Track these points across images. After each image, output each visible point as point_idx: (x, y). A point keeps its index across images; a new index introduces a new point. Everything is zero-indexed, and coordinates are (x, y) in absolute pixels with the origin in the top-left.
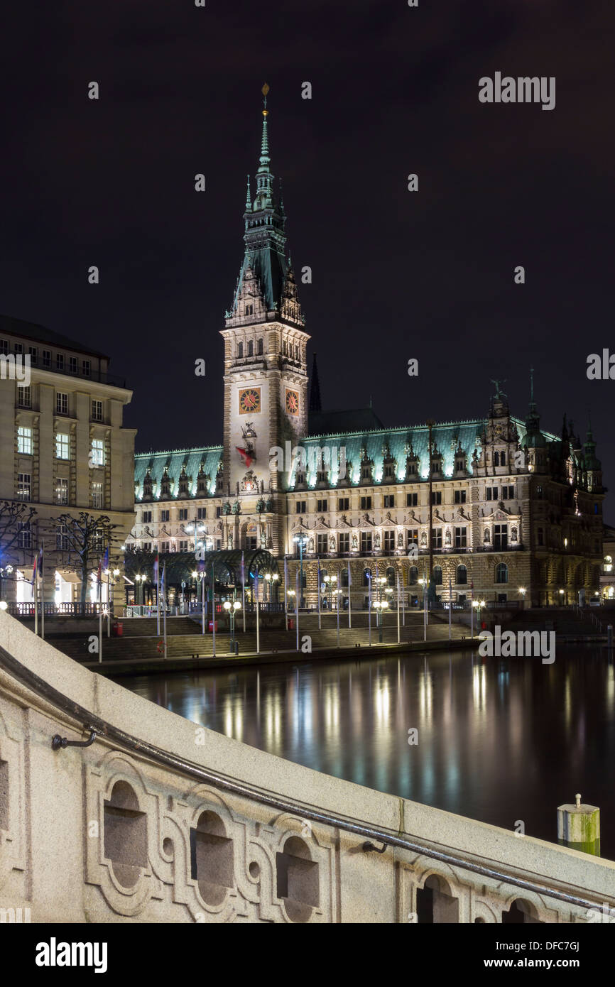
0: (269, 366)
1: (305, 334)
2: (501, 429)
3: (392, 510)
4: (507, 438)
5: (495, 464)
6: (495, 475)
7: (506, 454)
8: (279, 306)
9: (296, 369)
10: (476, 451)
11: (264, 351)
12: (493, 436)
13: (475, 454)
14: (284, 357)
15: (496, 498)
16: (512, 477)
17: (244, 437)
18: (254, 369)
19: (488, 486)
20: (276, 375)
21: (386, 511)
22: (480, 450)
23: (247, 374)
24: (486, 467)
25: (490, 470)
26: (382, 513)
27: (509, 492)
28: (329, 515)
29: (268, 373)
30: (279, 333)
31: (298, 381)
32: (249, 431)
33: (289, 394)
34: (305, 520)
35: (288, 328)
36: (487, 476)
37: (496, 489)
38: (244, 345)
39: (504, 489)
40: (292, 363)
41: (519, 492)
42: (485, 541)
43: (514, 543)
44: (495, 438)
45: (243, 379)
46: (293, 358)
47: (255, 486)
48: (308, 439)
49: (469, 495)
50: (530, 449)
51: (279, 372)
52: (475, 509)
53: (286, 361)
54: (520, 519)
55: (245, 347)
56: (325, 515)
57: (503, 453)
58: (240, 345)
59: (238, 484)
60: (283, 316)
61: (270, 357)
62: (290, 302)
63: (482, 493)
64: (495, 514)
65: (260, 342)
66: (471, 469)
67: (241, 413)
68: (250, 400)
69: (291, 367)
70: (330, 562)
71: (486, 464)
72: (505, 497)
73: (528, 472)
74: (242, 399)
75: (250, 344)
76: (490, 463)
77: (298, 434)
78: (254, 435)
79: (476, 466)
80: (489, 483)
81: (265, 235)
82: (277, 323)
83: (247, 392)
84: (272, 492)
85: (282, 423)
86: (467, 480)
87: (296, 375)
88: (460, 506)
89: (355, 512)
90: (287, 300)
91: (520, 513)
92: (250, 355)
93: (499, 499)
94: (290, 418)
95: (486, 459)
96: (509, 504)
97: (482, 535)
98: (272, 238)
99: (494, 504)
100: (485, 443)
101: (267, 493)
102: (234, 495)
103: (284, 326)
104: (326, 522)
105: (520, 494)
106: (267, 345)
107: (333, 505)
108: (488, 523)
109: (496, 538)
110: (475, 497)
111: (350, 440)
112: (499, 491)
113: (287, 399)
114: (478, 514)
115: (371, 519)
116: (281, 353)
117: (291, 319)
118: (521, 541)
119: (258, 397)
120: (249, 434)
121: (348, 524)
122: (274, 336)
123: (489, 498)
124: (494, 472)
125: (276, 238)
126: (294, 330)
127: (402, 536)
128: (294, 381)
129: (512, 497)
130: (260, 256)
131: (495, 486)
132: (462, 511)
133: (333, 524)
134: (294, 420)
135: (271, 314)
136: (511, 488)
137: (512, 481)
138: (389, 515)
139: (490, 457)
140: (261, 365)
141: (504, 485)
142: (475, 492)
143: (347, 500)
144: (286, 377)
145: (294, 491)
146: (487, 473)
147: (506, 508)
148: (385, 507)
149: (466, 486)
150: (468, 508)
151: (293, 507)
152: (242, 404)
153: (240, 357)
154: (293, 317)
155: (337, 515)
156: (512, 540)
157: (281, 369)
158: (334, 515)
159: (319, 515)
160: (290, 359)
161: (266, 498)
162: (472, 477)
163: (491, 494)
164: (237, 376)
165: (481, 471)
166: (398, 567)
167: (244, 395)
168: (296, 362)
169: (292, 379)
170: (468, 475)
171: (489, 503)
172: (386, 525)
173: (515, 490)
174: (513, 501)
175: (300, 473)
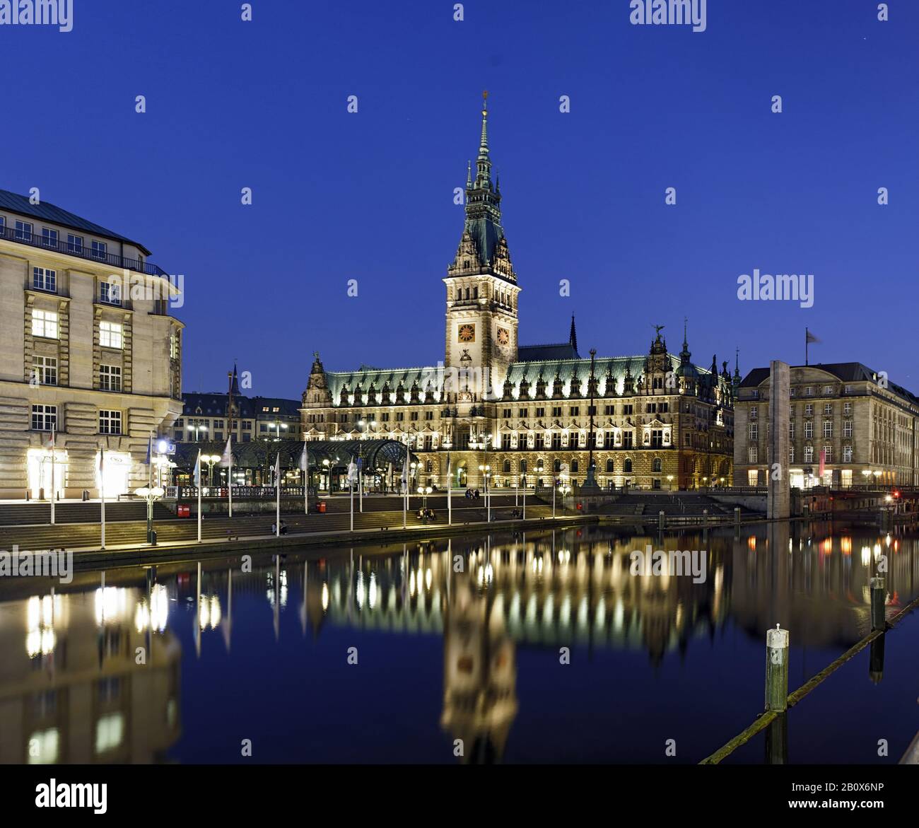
0: (482, 307)
1: (516, 287)
2: (659, 362)
3: (576, 418)
4: (664, 368)
5: (654, 387)
6: (654, 395)
7: (663, 380)
8: (492, 263)
9: (507, 312)
10: (640, 377)
11: (479, 296)
12: (653, 367)
13: (639, 379)
14: (495, 302)
15: (654, 411)
16: (666, 397)
17: (462, 360)
18: (469, 309)
19: (648, 402)
20: (488, 315)
21: (572, 418)
22: (643, 377)
23: (464, 313)
24: (647, 388)
25: (650, 391)
26: (569, 419)
27: (664, 408)
28: (529, 420)
29: (481, 313)
30: (492, 284)
31: (509, 321)
32: (465, 356)
33: (500, 331)
34: (510, 423)
35: (499, 280)
36: (648, 395)
37: (654, 405)
38: (462, 291)
39: (661, 405)
40: (503, 307)
41: (671, 407)
42: (645, 442)
43: (667, 444)
44: (655, 368)
45: (461, 316)
46: (505, 304)
47: (470, 397)
48: (516, 365)
49: (634, 408)
50: (680, 377)
51: (491, 313)
52: (639, 418)
53: (497, 305)
54: (672, 427)
55: (463, 292)
56: (525, 419)
57: (660, 379)
58: (460, 291)
59: (456, 395)
60: (495, 271)
61: (483, 301)
62: (502, 262)
63: (644, 407)
64: (653, 422)
65: (476, 290)
66: (636, 390)
67: (459, 342)
68: (467, 333)
69: (501, 310)
70: (528, 454)
71: (647, 386)
72: (661, 411)
73: (679, 393)
74: (460, 332)
75: (468, 290)
76: (650, 386)
77: (508, 360)
78: (470, 359)
79: (640, 387)
80: (647, 400)
81: (482, 208)
82: (491, 276)
83: (465, 326)
84: (483, 401)
85: (493, 351)
86: (633, 398)
87: (506, 317)
88: (628, 416)
89: (548, 419)
90: (499, 259)
91: (672, 422)
92: (468, 299)
93: (657, 412)
94: (500, 348)
95: (648, 383)
96: (664, 415)
97: (643, 437)
98: (489, 212)
99: (652, 415)
100: (647, 371)
101: (479, 402)
102: (452, 403)
103: (497, 278)
104: (526, 425)
105: (672, 409)
106: (481, 292)
107: (532, 412)
108: (648, 429)
109: (654, 441)
110: (639, 410)
111: (549, 366)
112: (657, 406)
113: (498, 333)
114: (640, 423)
115: (560, 424)
116: (493, 299)
117: (502, 274)
118: (672, 442)
119: (473, 331)
120: (465, 358)
121: (543, 426)
122: (486, 285)
123: (649, 412)
124: (653, 392)
125: (492, 211)
126: (505, 283)
127: (584, 437)
128: (505, 321)
129: (666, 411)
130: (477, 224)
131: (654, 402)
132: (629, 420)
133: (532, 426)
134: (505, 349)
135: (485, 269)
136: (666, 404)
137: (667, 399)
138: (574, 421)
139: (651, 381)
140: (475, 307)
141: (661, 402)
142: (639, 407)
143: (543, 409)
144: (497, 317)
145: (502, 401)
146: (648, 393)
147: (662, 418)
148: (572, 415)
149: (631, 401)
150: (634, 418)
151: (501, 413)
152: (460, 335)
153: (460, 299)
154: (505, 273)
155: (535, 419)
156: (665, 441)
157: (493, 311)
158: (532, 420)
159: (521, 419)
160: (501, 305)
161: (478, 405)
162: (637, 395)
163: (651, 408)
164: (456, 313)
165: (644, 392)
166: (581, 459)
167: (462, 329)
168: (507, 307)
169: (503, 319)
170: (634, 394)
171: (648, 414)
172: (571, 428)
173: (668, 406)
174: (666, 413)
175: (507, 389)
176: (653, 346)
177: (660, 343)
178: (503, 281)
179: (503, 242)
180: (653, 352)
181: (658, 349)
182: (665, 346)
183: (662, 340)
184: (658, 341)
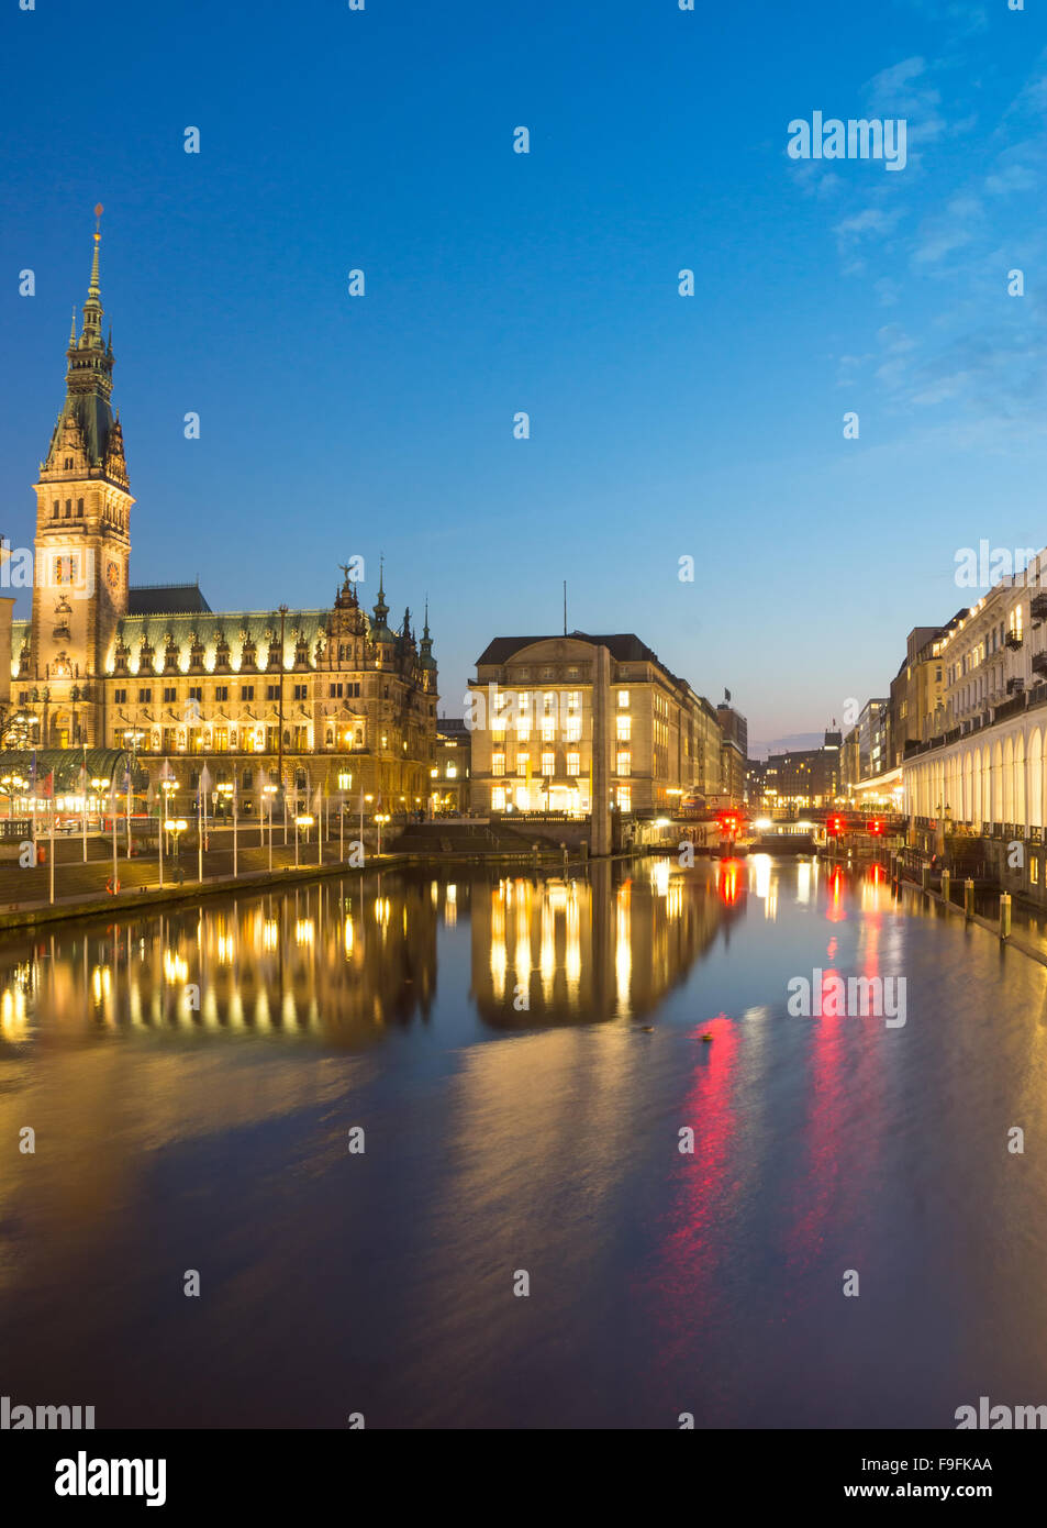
0: (90, 530)
1: (130, 498)
2: (348, 620)
3: (224, 704)
4: (354, 630)
5: (340, 658)
6: (340, 671)
7: (353, 647)
8: (104, 463)
9: (119, 537)
10: (320, 642)
11: (85, 513)
12: (339, 627)
13: (318, 646)
14: (107, 522)
15: (340, 695)
16: (358, 673)
17: (58, 611)
18: (72, 533)
19: (332, 681)
20: (98, 542)
21: (218, 704)
22: (324, 641)
23: (63, 538)
24: (331, 661)
25: (335, 664)
26: (214, 706)
27: (354, 690)
28: (153, 707)
29: (89, 538)
30: (102, 493)
31: (120, 551)
32: (63, 605)
33: (111, 565)
34: (125, 711)
35: (112, 488)
36: (331, 671)
37: (340, 686)
38: (60, 504)
39: (350, 686)
40: (115, 530)
41: (365, 690)
42: (328, 742)
43: (358, 746)
44: (341, 630)
45: (59, 544)
46: (117, 524)
47: (69, 670)
48: (131, 619)
49: (311, 690)
50: (378, 644)
51: (101, 538)
52: (318, 706)
53: (109, 527)
54: (366, 719)
55: (62, 507)
56: (148, 706)
57: (349, 647)
58: (56, 504)
59: (48, 666)
60: (108, 474)
61: (91, 521)
62: (116, 460)
63: (326, 689)
64: (339, 713)
65: (81, 503)
66: (314, 663)
69: (113, 533)
71: (330, 657)
72: (350, 695)
73: (375, 669)
75: (69, 503)
76: (335, 656)
77: (118, 611)
78: (69, 610)
79: (319, 659)
80: (333, 678)
81: (90, 379)
82: (102, 482)
84: (88, 677)
85: (102, 598)
86: (310, 674)
87: (120, 544)
88: (301, 702)
89: (183, 704)
90: (113, 456)
91: (365, 713)
92: (68, 516)
93: (344, 697)
94: (110, 593)
95: (331, 652)
96: (354, 702)
97: (325, 735)
98: (100, 384)
99: (337, 702)
100: (330, 634)
101: (82, 678)
102: (42, 679)
103: (109, 486)
104: (149, 715)
105: (366, 692)
106: (88, 507)
107: (158, 695)
108: (331, 722)
109: (340, 739)
110: (318, 693)
112: (344, 688)
113: (109, 571)
114: (321, 712)
115: (201, 713)
116: (103, 517)
117: (116, 479)
118: (366, 743)
120: (63, 608)
121: (174, 717)
122: (97, 496)
123: (333, 696)
124: (339, 667)
125: (103, 383)
126: (119, 492)
127: (235, 734)
128: (117, 550)
129: (357, 695)
130: (84, 402)
131: (340, 682)
132: (302, 707)
133: (157, 717)
134: (115, 596)
135: (95, 471)
136: (357, 685)
137: (359, 678)
138: (221, 710)
139: (335, 650)
140: (81, 529)
141: (350, 681)
142: (318, 688)
143: (174, 690)
144: (107, 545)
145: (114, 677)
146: (331, 667)
147: (351, 706)
148: (217, 700)
149: (308, 680)
150: (310, 705)
151: (111, 696)
153: (56, 517)
154: (119, 477)
155: (162, 707)
156: (356, 741)
157: (104, 536)
158: (158, 707)
159: (142, 706)
160: (113, 525)
161: (81, 684)
162: (315, 671)
163: (335, 691)
164: (51, 539)
165: (325, 665)
168: (119, 528)
169: (114, 548)
170: (310, 669)
171: (333, 700)
172: (217, 720)
173: (361, 687)
174: (358, 699)
175: (121, 657)
176: (338, 596)
177: (350, 592)
178: (117, 490)
179: (118, 429)
180: (339, 604)
181: (346, 601)
182: (355, 596)
183: (351, 587)
184: (346, 590)
